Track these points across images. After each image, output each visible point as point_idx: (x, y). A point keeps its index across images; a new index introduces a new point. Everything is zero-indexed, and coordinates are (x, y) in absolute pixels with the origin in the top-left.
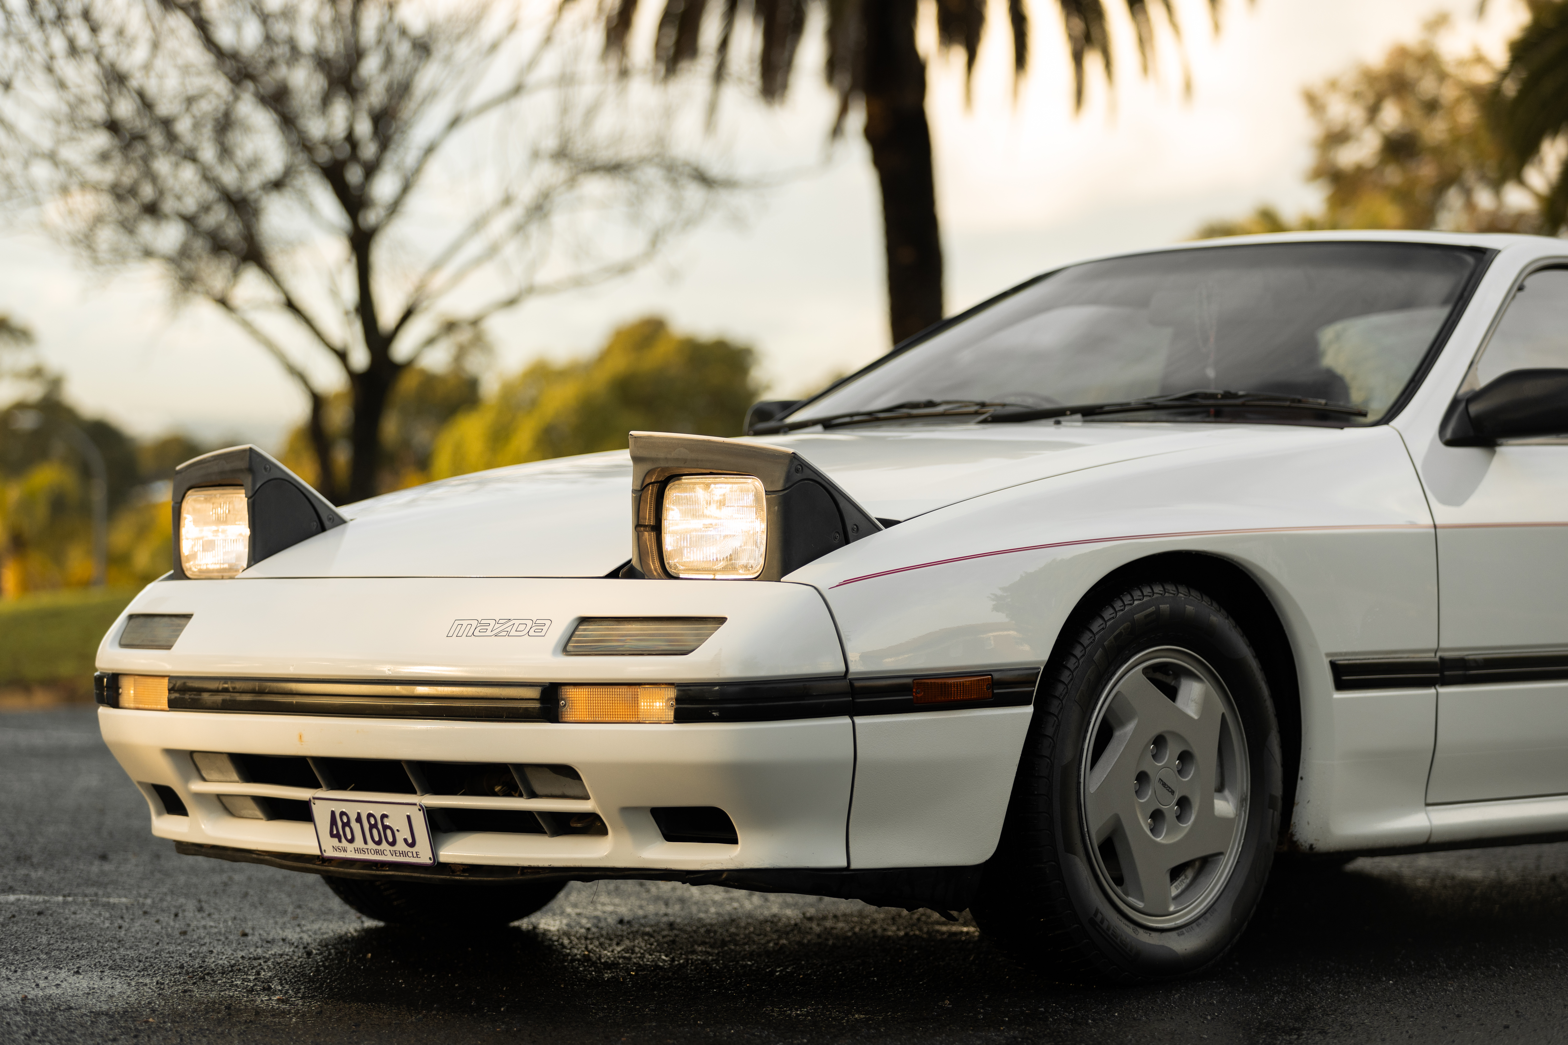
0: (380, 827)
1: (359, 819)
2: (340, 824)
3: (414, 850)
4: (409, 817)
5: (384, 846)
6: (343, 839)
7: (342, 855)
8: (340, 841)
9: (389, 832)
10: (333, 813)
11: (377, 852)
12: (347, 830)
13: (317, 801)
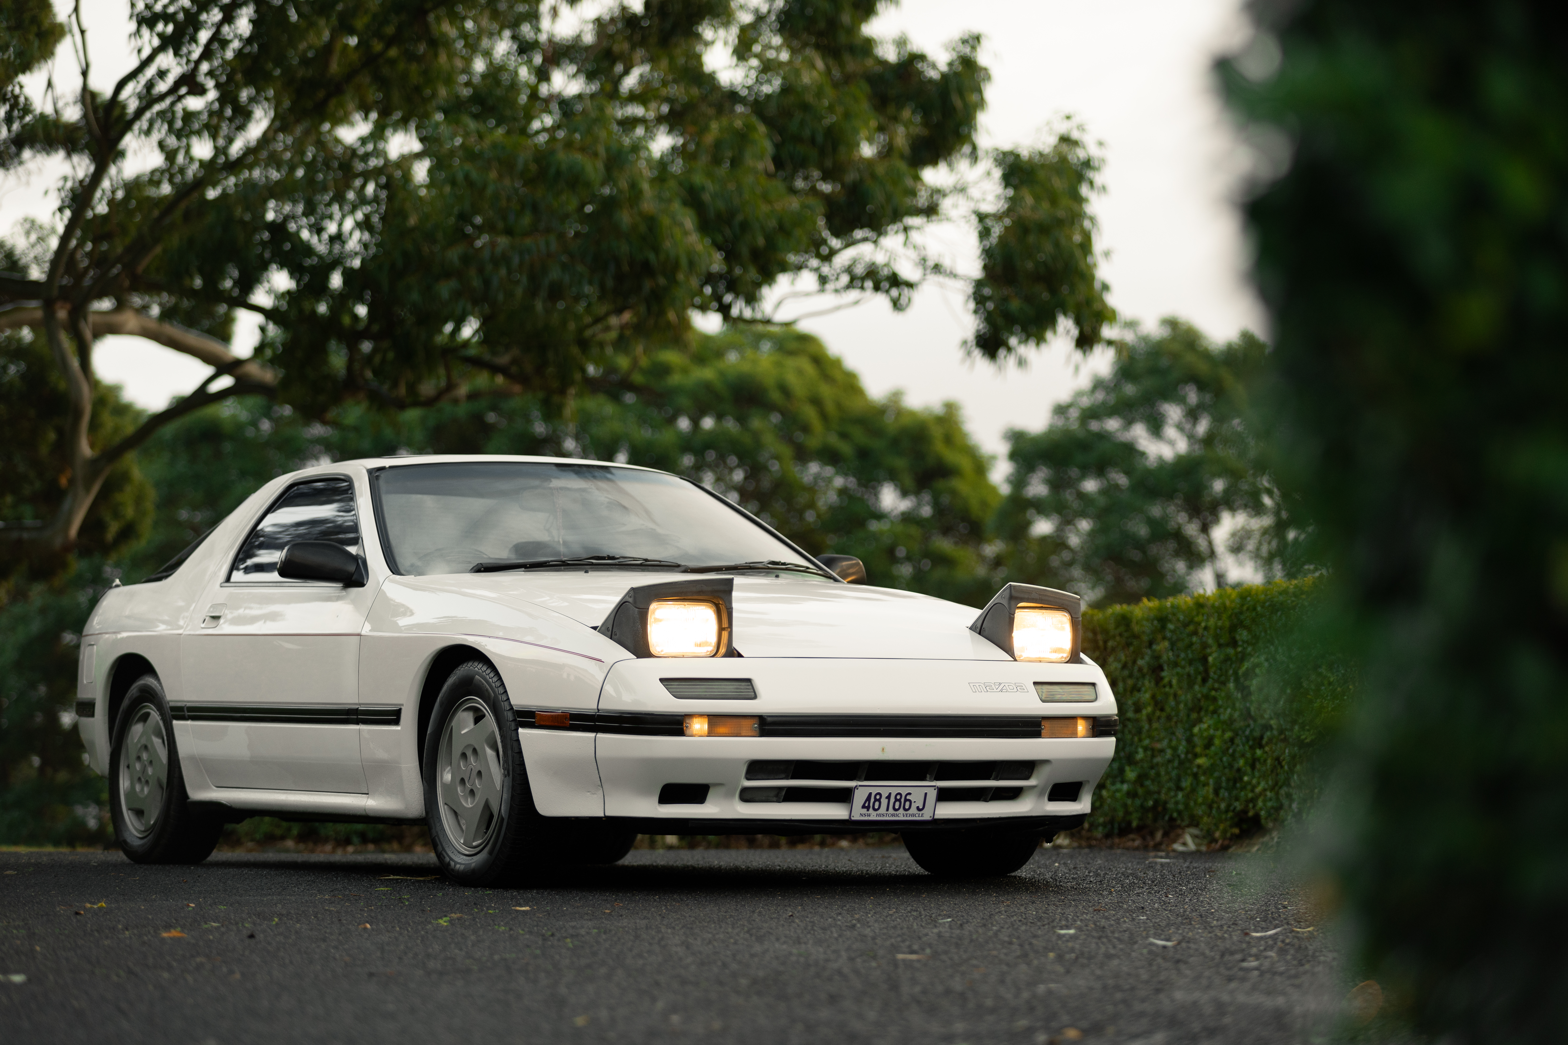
0: (903, 800)
1: (889, 797)
2: (872, 800)
3: (921, 813)
4: (926, 794)
5: (901, 811)
6: (871, 809)
7: (866, 818)
8: (868, 810)
9: (907, 804)
10: (870, 794)
11: (893, 815)
12: (877, 804)
13: (860, 788)
